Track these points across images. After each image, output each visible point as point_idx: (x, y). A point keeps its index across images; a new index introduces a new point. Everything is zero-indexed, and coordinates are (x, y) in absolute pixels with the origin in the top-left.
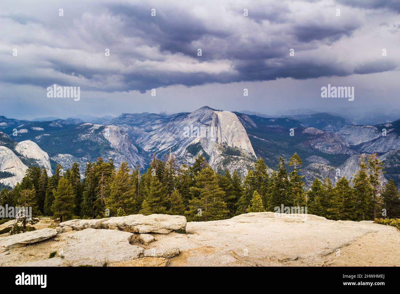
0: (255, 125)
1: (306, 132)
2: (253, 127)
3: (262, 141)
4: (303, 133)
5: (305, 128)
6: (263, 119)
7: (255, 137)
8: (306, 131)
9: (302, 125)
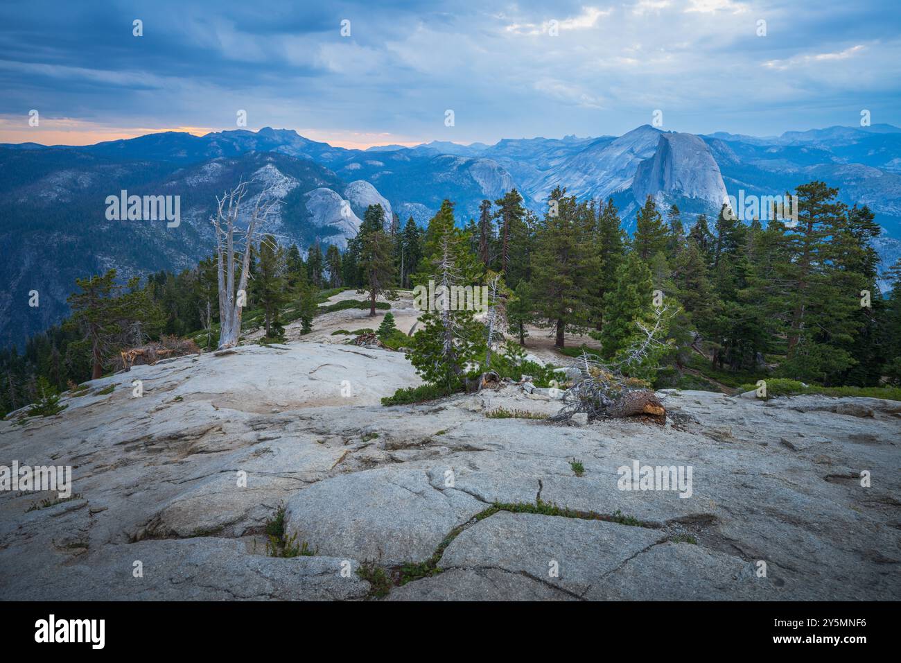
0: (737, 159)
2: (734, 163)
3: (748, 188)
4: (836, 174)
5: (841, 165)
6: (753, 149)
7: (736, 181)
8: (843, 171)
9: (834, 159)
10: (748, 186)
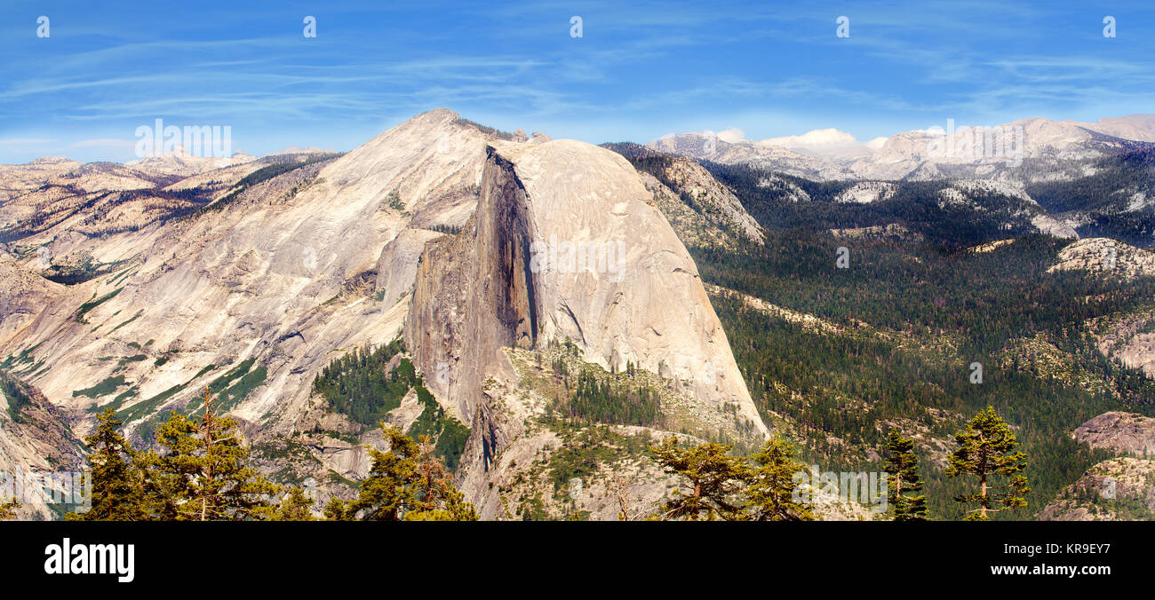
0: (750, 227)
1: (1070, 265)
2: (744, 240)
3: (800, 325)
4: (1051, 270)
5: (1062, 244)
6: (801, 192)
7: (758, 304)
8: (1068, 260)
9: (1043, 223)
10: (797, 318)
